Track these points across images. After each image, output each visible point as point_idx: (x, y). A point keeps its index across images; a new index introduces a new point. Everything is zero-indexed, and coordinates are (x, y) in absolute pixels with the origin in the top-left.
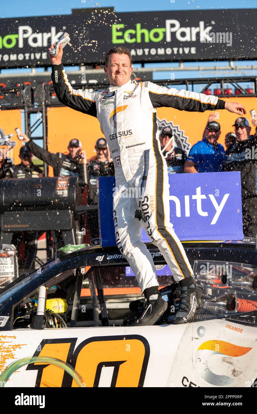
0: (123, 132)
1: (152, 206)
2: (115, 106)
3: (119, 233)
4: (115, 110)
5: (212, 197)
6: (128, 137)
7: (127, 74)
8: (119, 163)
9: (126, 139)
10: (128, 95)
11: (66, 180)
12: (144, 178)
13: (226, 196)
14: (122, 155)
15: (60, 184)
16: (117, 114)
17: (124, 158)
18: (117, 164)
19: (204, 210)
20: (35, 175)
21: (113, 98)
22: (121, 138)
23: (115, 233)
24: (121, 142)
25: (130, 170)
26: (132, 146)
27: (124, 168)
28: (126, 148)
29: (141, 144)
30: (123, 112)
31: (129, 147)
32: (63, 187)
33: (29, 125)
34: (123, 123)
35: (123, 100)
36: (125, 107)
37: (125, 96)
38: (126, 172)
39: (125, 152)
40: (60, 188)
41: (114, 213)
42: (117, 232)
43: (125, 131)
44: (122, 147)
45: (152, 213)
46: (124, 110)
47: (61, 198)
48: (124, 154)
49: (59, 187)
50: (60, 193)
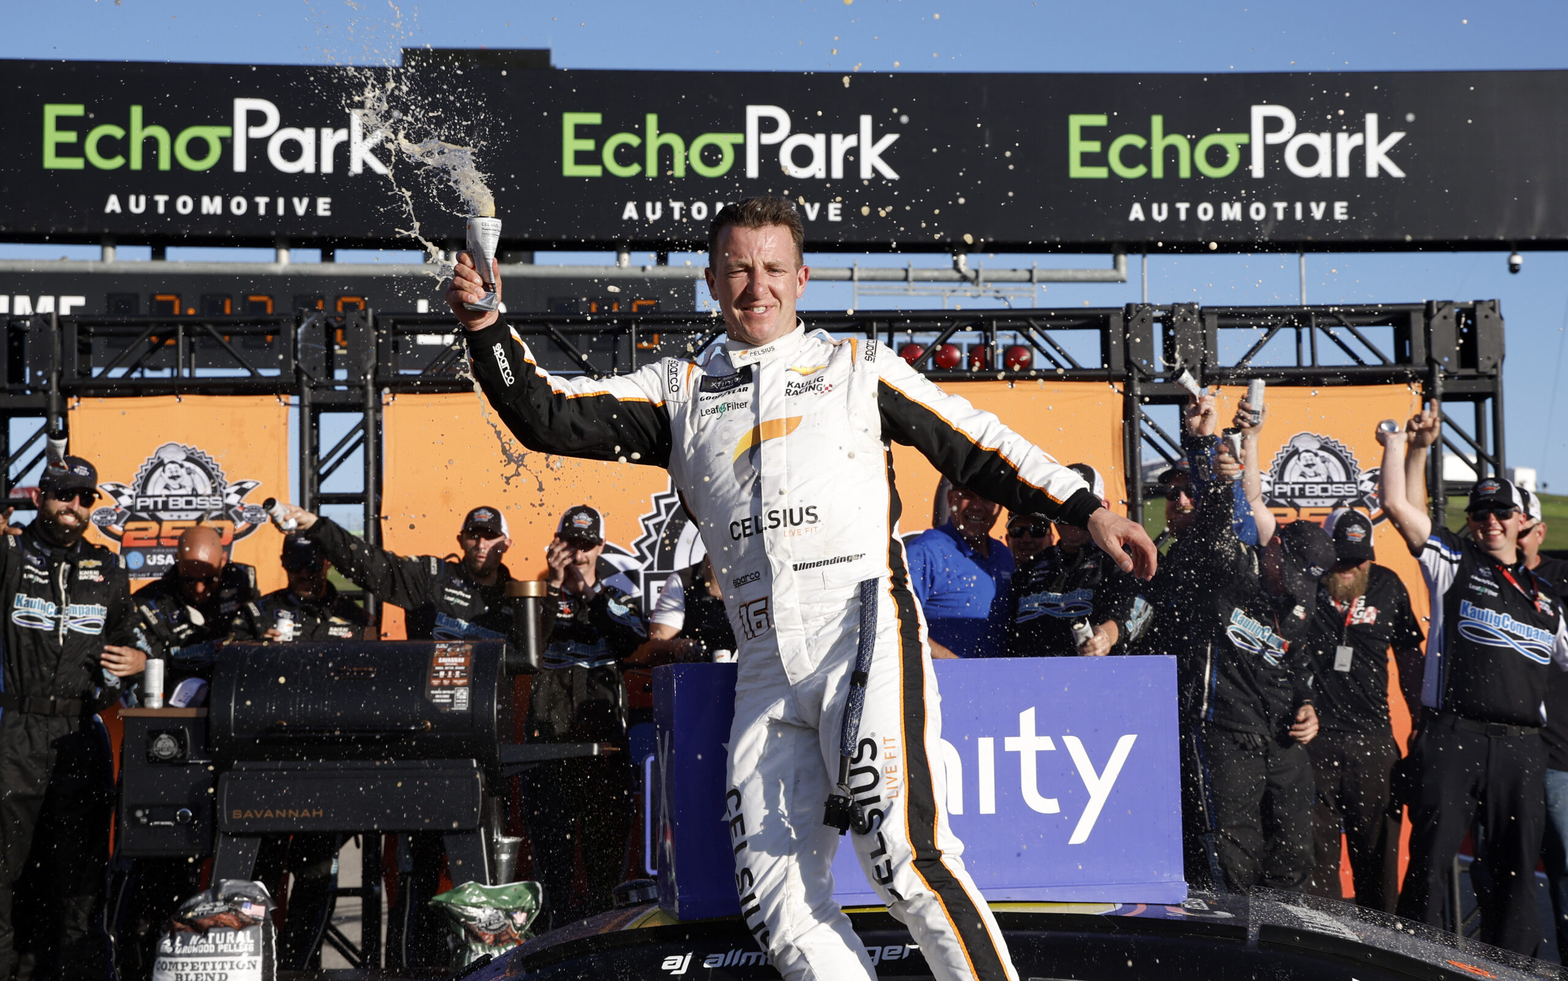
0: (785, 511)
1: (892, 775)
2: (757, 420)
3: (754, 872)
4: (756, 431)
5: (1074, 745)
6: (803, 532)
7: (784, 301)
8: (764, 623)
9: (797, 538)
10: (801, 380)
11: (464, 655)
12: (858, 678)
13: (1125, 744)
14: (780, 595)
15: (443, 665)
16: (764, 447)
17: (787, 606)
18: (754, 626)
19: (1045, 791)
20: (340, 630)
21: (746, 389)
22: (776, 536)
23: (738, 871)
24: (777, 548)
25: (804, 646)
26: (818, 564)
27: (782, 640)
28: (796, 569)
29: (849, 559)
30: (783, 439)
31: (804, 566)
32: (453, 677)
33: (315, 450)
34: (784, 478)
35: (783, 397)
36: (792, 424)
37: (790, 384)
38: (791, 655)
39: (791, 584)
40: (442, 680)
41: (732, 801)
42: (747, 871)
43: (791, 511)
44: (782, 564)
45: (894, 799)
46: (787, 434)
47: (447, 718)
48: (787, 589)
49: (437, 678)
50: (441, 697)
